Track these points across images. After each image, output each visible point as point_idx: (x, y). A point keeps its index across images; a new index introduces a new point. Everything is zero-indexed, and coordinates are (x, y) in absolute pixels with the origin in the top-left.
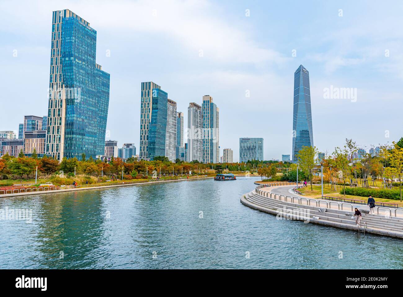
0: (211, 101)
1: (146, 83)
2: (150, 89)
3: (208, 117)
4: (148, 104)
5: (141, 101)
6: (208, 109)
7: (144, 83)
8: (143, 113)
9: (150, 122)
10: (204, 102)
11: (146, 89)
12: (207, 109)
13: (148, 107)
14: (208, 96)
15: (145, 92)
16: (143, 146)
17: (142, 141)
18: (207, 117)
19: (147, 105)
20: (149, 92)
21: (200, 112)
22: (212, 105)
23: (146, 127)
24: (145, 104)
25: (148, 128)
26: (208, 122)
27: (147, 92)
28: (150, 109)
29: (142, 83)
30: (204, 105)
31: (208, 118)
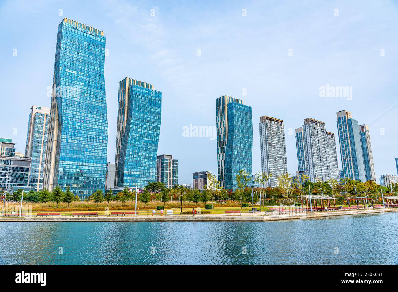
0: (349, 116)
1: (221, 98)
2: (224, 105)
3: (347, 136)
4: (223, 122)
5: (217, 121)
6: (346, 127)
7: (218, 99)
8: (219, 134)
9: (226, 144)
10: (339, 119)
11: (221, 106)
12: (343, 128)
13: (223, 126)
14: (344, 111)
15: (220, 109)
16: (221, 174)
17: (220, 168)
18: (345, 136)
19: (222, 125)
20: (223, 108)
21: (322, 129)
22: (350, 121)
23: (223, 150)
24: (220, 122)
25: (224, 152)
26: (348, 143)
27: (221, 108)
28: (225, 128)
29: (216, 99)
30: (339, 123)
31: (347, 138)
